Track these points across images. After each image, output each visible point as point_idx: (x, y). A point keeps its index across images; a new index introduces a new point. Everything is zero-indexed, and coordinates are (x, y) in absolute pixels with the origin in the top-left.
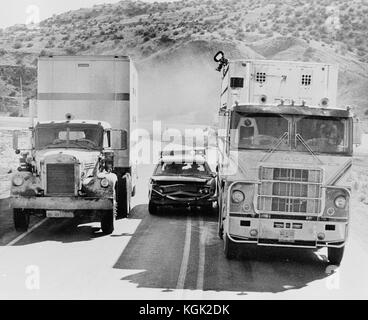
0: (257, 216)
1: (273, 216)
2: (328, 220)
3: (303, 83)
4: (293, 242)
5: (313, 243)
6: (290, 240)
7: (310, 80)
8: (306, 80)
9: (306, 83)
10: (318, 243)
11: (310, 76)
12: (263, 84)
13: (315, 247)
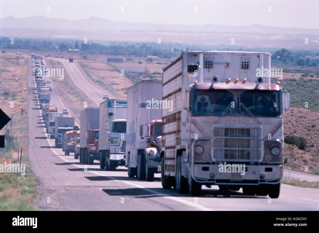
0: (214, 163)
2: (266, 164)
3: (242, 68)
4: (241, 181)
5: (256, 181)
6: (239, 180)
7: (248, 65)
8: (245, 65)
9: (245, 68)
10: (260, 181)
11: (248, 63)
12: (211, 70)
13: (258, 184)
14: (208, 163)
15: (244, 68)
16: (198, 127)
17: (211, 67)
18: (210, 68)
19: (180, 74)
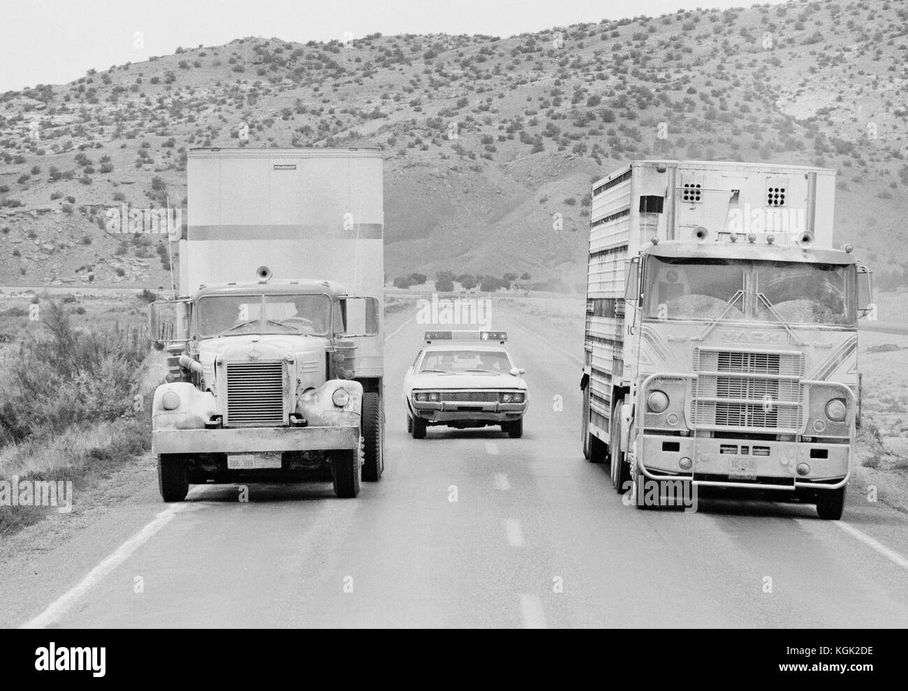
0: (689, 434)
1: (718, 435)
2: (814, 440)
3: (770, 202)
4: (755, 479)
5: (789, 481)
6: (749, 476)
7: (783, 197)
8: (776, 196)
9: (776, 202)
10: (798, 480)
11: (783, 190)
12: (697, 205)
13: (792, 488)
14: (677, 433)
15: (773, 204)
16: (655, 347)
17: (698, 199)
18: (695, 200)
19: (626, 212)
